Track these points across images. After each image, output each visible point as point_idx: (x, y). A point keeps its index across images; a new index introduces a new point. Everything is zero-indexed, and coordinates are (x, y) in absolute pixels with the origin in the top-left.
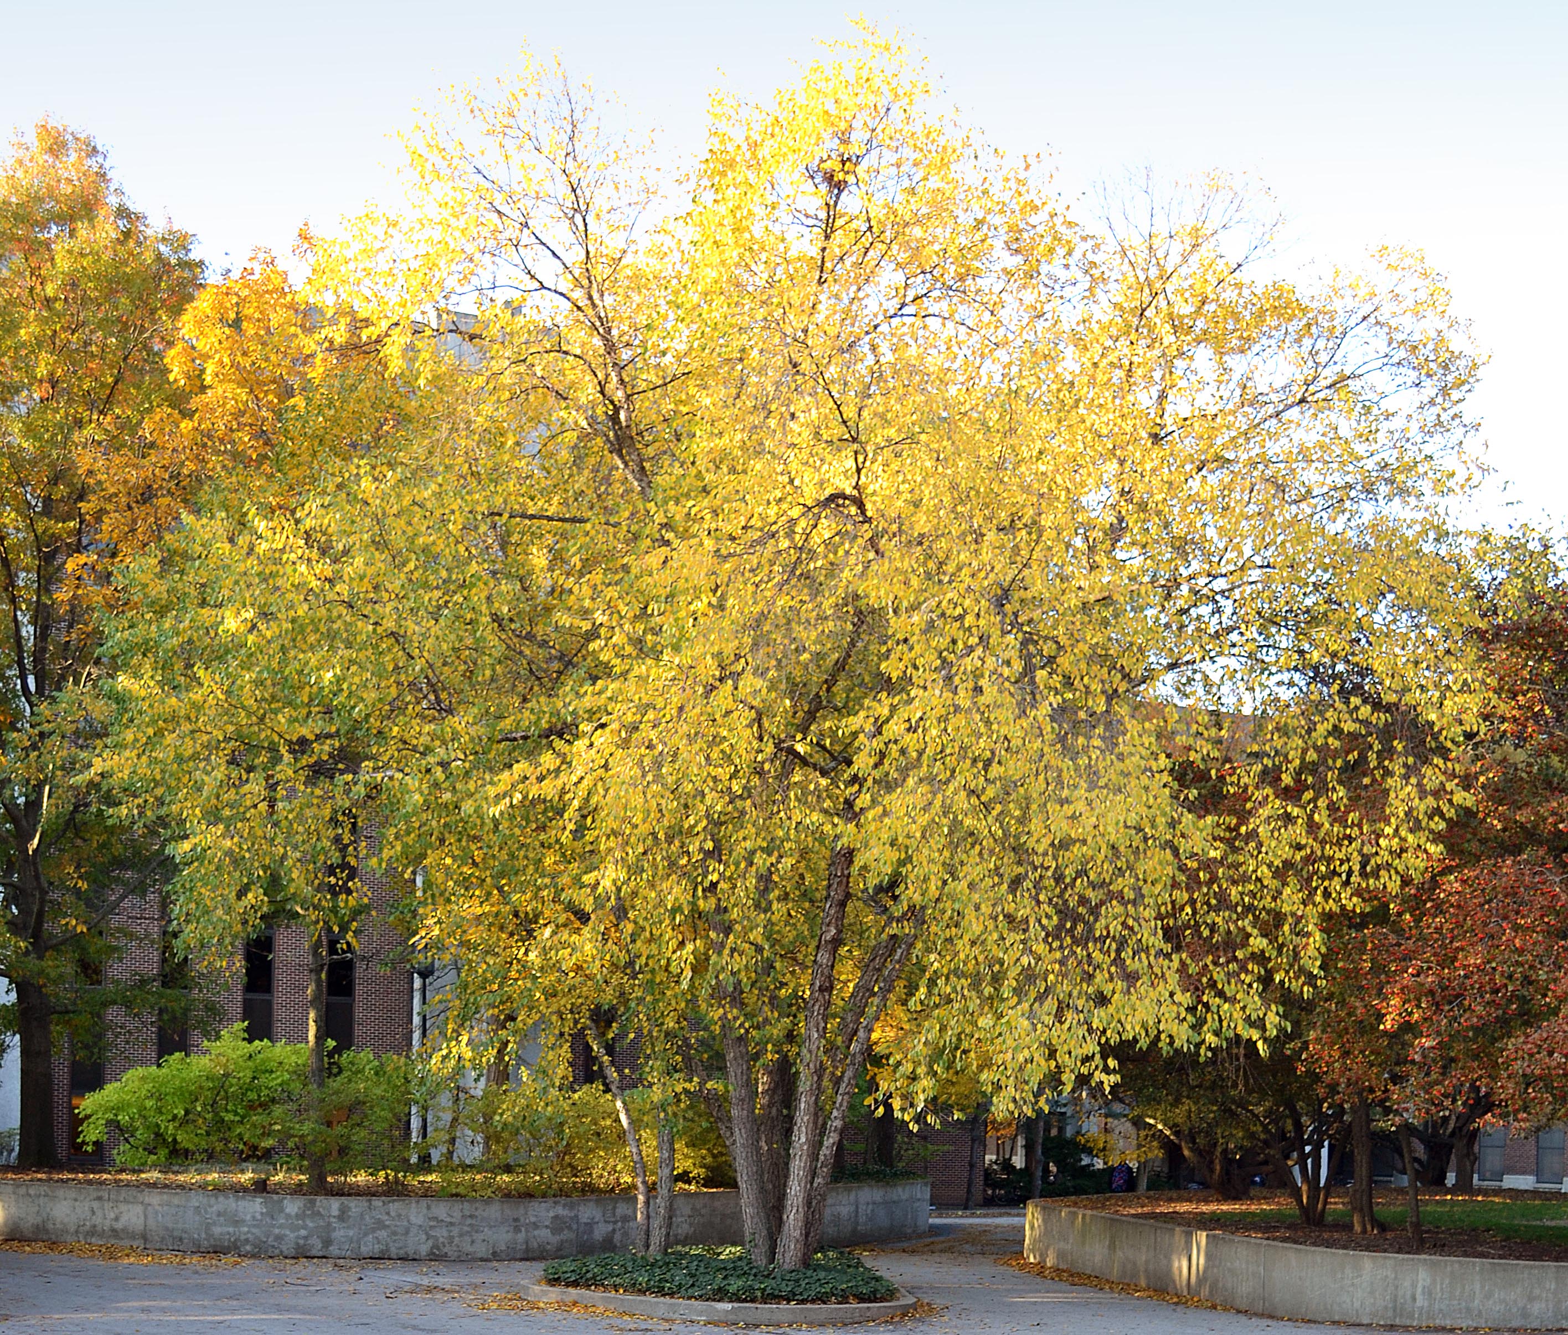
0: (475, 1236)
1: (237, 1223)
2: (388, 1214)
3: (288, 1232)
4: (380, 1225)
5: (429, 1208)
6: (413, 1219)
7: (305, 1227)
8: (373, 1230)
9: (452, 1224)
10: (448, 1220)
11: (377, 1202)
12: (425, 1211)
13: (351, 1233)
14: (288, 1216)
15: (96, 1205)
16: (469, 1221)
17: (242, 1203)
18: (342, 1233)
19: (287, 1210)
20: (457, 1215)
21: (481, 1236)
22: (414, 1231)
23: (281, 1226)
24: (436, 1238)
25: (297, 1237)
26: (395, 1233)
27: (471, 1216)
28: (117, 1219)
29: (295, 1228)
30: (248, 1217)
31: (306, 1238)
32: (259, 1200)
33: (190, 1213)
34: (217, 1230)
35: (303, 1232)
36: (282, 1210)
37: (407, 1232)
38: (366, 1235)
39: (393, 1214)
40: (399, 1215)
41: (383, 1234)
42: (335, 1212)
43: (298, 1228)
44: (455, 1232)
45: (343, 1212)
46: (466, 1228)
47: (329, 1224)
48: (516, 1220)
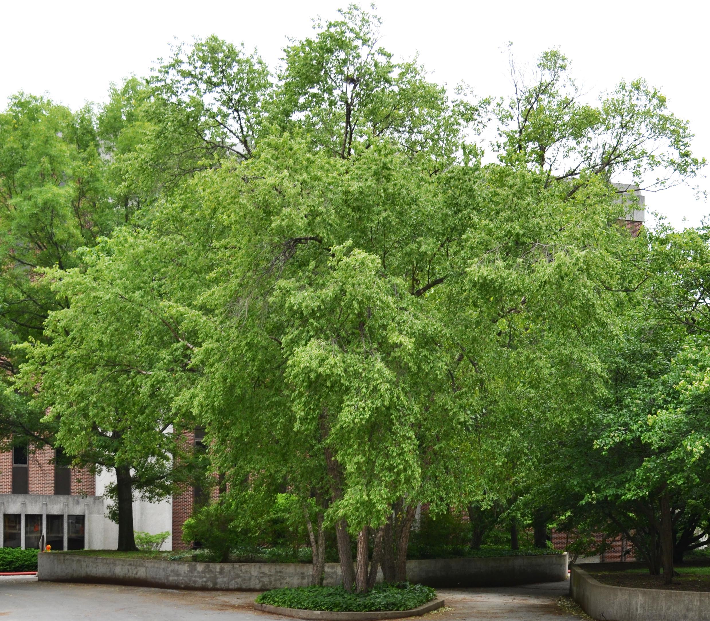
0: (282, 581)
1: (178, 575)
2: (241, 571)
3: (198, 579)
4: (238, 576)
5: (260, 568)
6: (253, 573)
7: (205, 577)
8: (235, 578)
9: (270, 575)
10: (269, 573)
11: (237, 565)
12: (258, 569)
13: (225, 580)
14: (198, 572)
15: (129, 567)
16: (279, 574)
17: (180, 566)
18: (221, 579)
19: (198, 569)
20: (273, 571)
21: (285, 581)
22: (253, 578)
23: (195, 577)
24: (264, 582)
25: (202, 582)
26: (244, 580)
27: (280, 572)
28: (136, 574)
29: (201, 578)
30: (182, 573)
31: (205, 582)
32: (187, 565)
33: (161, 571)
34: (171, 578)
35: (205, 579)
36: (195, 569)
37: (250, 579)
38: (232, 580)
39: (243, 571)
40: (246, 572)
41: (239, 580)
42: (218, 570)
43: (202, 577)
44: (273, 579)
45: (222, 569)
46: (278, 578)
47: (216, 575)
48: (303, 573)
